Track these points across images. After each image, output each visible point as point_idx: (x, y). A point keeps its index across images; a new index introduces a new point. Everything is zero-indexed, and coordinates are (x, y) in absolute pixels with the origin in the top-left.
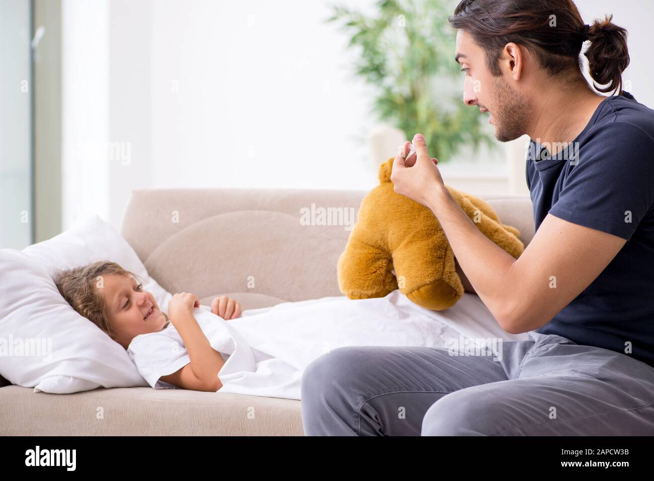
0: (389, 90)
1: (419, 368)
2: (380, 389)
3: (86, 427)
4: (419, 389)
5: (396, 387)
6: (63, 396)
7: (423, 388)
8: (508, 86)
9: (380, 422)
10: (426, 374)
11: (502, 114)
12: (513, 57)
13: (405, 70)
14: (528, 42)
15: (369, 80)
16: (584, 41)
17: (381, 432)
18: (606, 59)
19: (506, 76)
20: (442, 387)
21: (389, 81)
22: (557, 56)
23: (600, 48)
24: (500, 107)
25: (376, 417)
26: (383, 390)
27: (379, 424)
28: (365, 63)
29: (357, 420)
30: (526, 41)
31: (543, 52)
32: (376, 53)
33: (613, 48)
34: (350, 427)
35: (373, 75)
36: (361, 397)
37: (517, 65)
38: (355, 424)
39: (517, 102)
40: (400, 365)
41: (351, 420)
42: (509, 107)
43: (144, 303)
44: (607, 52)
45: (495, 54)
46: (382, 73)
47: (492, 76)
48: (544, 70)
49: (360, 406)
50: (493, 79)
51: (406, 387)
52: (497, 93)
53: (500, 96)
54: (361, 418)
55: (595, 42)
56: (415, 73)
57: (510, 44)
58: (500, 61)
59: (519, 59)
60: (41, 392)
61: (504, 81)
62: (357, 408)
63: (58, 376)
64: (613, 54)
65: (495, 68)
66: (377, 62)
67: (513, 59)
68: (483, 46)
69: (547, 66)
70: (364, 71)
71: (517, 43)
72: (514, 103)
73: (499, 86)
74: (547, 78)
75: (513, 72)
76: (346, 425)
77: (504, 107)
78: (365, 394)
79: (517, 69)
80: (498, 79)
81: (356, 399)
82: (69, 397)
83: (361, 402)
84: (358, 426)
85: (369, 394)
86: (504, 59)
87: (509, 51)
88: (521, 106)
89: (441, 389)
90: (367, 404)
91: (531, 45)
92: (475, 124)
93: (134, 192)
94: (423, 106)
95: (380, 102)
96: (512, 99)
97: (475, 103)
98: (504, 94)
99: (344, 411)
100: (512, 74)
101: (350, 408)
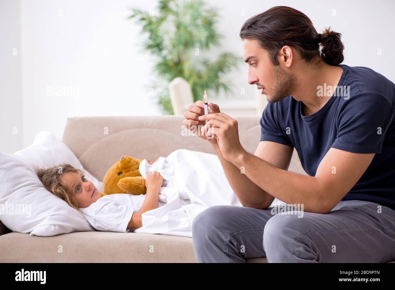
0: (165, 58)
2: (239, 229)
3: (63, 255)
5: (248, 227)
6: (47, 238)
8: (283, 70)
11: (278, 87)
13: (174, 46)
14: (295, 44)
15: (153, 53)
17: (240, 254)
19: (282, 65)
21: (165, 52)
24: (278, 83)
25: (237, 245)
26: (241, 229)
27: (239, 249)
28: (151, 42)
29: (226, 247)
30: (293, 44)
31: (303, 50)
32: (158, 36)
34: (222, 251)
35: (155, 49)
36: (229, 234)
37: (289, 58)
38: (225, 250)
39: (289, 78)
41: (223, 247)
42: (283, 82)
43: (89, 189)
45: (275, 53)
46: (161, 48)
47: (273, 65)
48: (303, 60)
49: (229, 239)
50: (274, 67)
51: (253, 227)
52: (276, 75)
53: (278, 77)
54: (229, 246)
56: (181, 48)
57: (286, 47)
58: (278, 56)
59: (292, 55)
60: (34, 235)
61: (280, 68)
62: (227, 240)
63: (46, 226)
65: (275, 61)
66: (158, 41)
67: (286, 55)
68: (267, 49)
69: (305, 57)
70: (150, 47)
72: (287, 79)
73: (277, 71)
74: (305, 64)
75: (286, 62)
76: (219, 250)
77: (280, 83)
78: (231, 232)
79: (290, 60)
80: (277, 67)
81: (226, 235)
82: (52, 238)
83: (229, 237)
84: (227, 250)
85: (233, 232)
86: (281, 55)
87: (284, 50)
90: (232, 238)
91: (297, 46)
92: (216, 76)
93: (69, 119)
94: (187, 67)
95: (160, 65)
96: (286, 77)
97: (256, 83)
98: (281, 75)
99: (219, 242)
100: (286, 64)
101: (222, 241)
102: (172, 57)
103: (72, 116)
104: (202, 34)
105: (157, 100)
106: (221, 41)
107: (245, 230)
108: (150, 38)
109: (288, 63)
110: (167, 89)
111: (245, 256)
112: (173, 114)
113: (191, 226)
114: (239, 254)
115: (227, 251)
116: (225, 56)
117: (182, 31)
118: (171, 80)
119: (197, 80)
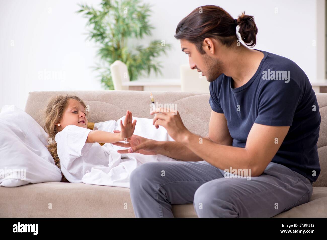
0: (106, 44)
1: (183, 171)
2: (167, 181)
4: (184, 180)
5: (174, 180)
7: (186, 180)
8: (210, 57)
9: (167, 196)
10: (186, 174)
11: (209, 70)
12: (209, 44)
13: (114, 35)
16: (236, 26)
18: (248, 31)
19: (208, 53)
20: (194, 179)
22: (228, 38)
23: (245, 27)
24: (208, 67)
25: (165, 194)
27: (166, 197)
29: (156, 195)
30: (213, 35)
31: (222, 38)
32: (101, 27)
33: (250, 26)
34: (153, 198)
35: (99, 38)
36: (159, 184)
37: (212, 47)
40: (175, 170)
41: (154, 195)
42: (212, 66)
44: (247, 28)
45: (200, 45)
46: (104, 36)
49: (158, 188)
50: (203, 56)
51: (178, 180)
54: (158, 194)
55: (241, 25)
57: (206, 39)
58: (203, 47)
59: (212, 44)
60: (3, 186)
61: (207, 55)
62: (157, 189)
63: (11, 179)
64: (250, 29)
65: (202, 51)
66: (101, 31)
67: (209, 45)
70: (94, 36)
71: (209, 37)
72: (214, 63)
73: (205, 58)
75: (210, 51)
76: (151, 197)
77: (210, 67)
79: (212, 49)
80: (205, 55)
81: (157, 185)
85: (162, 183)
86: (205, 46)
87: (206, 42)
88: (218, 64)
89: (193, 180)
90: (161, 188)
92: (148, 60)
93: (30, 93)
94: (124, 52)
95: (102, 50)
96: (213, 62)
97: (196, 68)
98: (209, 61)
99: (151, 191)
100: (211, 52)
101: (153, 190)
102: (112, 44)
103: (33, 90)
104: (137, 26)
105: (100, 78)
106: (152, 31)
107: (172, 182)
108: (95, 28)
109: (212, 51)
110: (109, 70)
111: (172, 203)
112: (114, 89)
113: (129, 178)
114: (166, 201)
115: (157, 198)
116: (155, 43)
117: (121, 23)
118: (112, 62)
119: (132, 62)
